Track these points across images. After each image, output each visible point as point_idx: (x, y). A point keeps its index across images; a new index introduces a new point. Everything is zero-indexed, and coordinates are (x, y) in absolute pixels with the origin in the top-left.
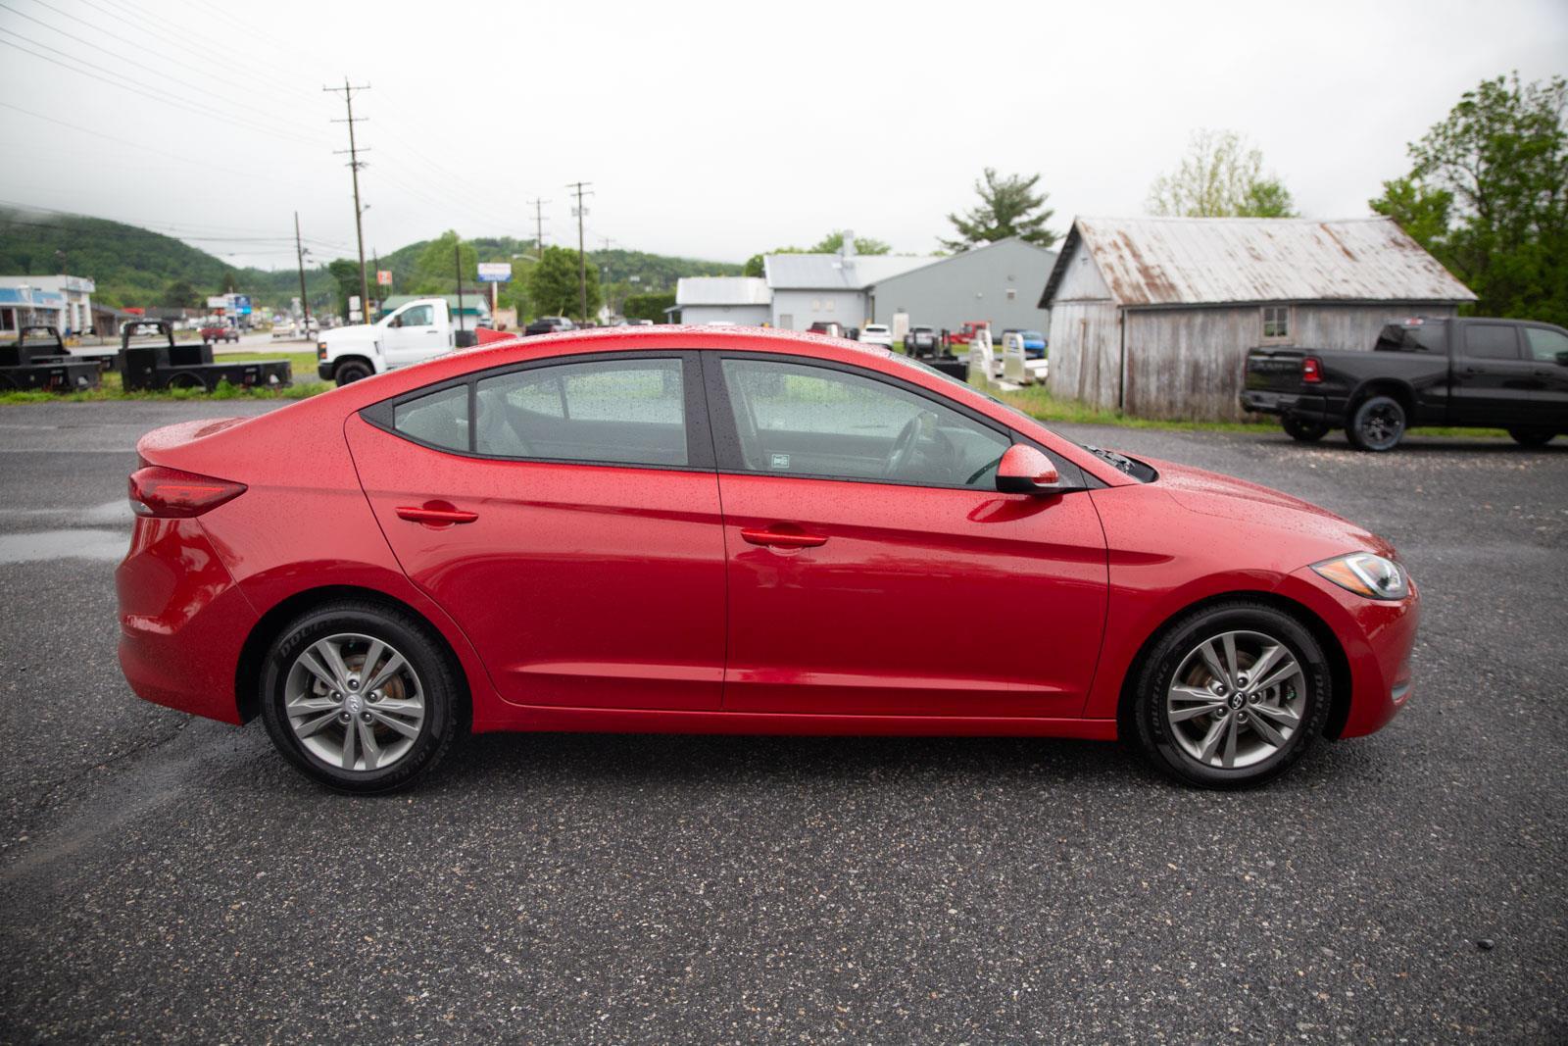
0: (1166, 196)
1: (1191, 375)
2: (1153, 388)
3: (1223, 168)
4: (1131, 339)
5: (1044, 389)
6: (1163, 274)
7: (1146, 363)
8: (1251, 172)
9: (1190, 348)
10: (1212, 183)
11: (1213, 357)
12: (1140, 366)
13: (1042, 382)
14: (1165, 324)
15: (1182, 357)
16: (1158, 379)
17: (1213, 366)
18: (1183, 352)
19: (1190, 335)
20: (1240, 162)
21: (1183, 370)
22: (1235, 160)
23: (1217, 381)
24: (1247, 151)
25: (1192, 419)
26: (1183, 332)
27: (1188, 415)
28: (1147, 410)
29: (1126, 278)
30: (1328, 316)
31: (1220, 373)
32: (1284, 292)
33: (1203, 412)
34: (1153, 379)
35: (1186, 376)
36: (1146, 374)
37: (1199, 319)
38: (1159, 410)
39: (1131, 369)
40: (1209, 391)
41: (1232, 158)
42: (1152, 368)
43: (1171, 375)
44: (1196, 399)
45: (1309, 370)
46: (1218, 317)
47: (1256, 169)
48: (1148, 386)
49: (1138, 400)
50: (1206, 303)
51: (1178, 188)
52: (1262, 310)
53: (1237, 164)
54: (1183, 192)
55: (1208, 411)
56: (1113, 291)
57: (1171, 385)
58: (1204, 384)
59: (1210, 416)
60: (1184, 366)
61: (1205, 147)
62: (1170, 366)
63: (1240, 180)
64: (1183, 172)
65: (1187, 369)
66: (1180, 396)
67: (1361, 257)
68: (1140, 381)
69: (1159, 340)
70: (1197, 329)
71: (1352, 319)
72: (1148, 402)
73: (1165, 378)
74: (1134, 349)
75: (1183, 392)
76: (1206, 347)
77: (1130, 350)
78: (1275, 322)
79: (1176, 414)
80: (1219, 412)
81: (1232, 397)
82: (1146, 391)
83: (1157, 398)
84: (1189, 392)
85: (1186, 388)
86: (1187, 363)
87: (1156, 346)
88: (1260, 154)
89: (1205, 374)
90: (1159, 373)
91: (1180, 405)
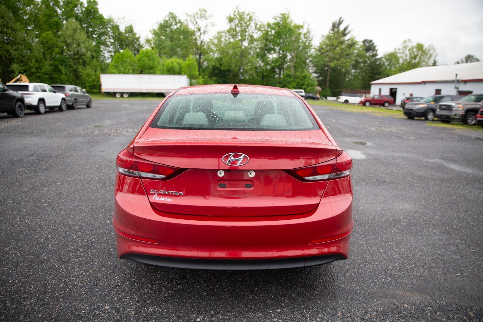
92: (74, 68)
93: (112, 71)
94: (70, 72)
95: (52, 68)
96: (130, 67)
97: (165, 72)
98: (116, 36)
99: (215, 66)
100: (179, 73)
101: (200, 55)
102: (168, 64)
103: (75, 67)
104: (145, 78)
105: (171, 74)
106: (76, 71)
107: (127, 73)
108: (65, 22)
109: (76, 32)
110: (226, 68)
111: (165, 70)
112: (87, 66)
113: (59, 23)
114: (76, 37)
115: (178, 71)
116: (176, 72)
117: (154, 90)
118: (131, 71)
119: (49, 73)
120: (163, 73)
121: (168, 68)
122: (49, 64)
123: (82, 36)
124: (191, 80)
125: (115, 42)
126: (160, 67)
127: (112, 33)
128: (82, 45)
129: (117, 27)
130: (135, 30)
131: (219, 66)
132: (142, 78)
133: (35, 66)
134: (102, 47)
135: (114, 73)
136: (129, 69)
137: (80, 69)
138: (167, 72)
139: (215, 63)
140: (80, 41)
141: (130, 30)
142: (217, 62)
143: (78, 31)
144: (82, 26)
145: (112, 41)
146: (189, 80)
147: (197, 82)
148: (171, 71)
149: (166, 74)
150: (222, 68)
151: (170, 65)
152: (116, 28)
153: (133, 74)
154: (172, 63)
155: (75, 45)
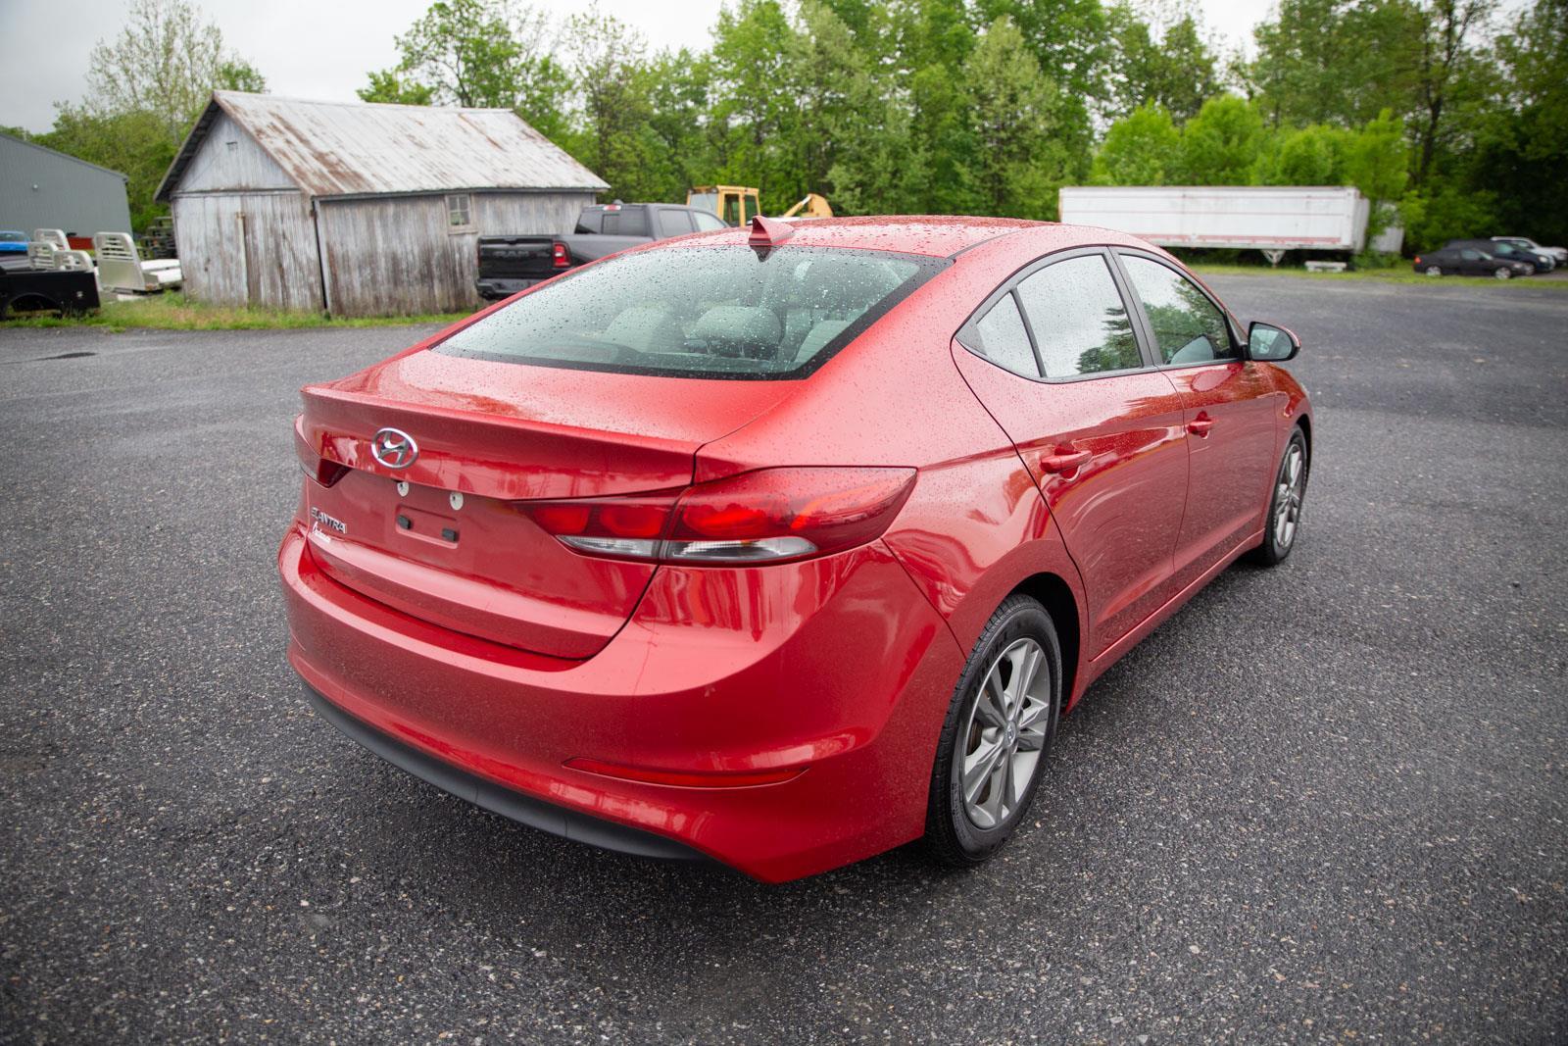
0: (114, 69)
1: (391, 269)
2: (357, 284)
3: (178, 44)
4: (327, 231)
5: (180, 296)
6: (340, 161)
7: (346, 258)
8: (212, 50)
9: (386, 239)
10: (167, 59)
11: (409, 248)
12: (341, 261)
13: (175, 287)
14: (359, 214)
15: (380, 250)
16: (361, 275)
17: (410, 258)
18: (381, 245)
19: (385, 226)
20: (198, 37)
21: (382, 263)
22: (191, 36)
23: (416, 272)
24: (203, 25)
25: (399, 314)
26: (377, 224)
27: (394, 309)
28: (355, 308)
29: (306, 165)
30: (502, 204)
31: (418, 263)
32: (463, 181)
33: (408, 305)
34: (356, 275)
35: (387, 270)
36: (348, 270)
37: (391, 209)
38: (366, 307)
39: (332, 265)
40: (410, 284)
41: (187, 34)
42: (353, 262)
43: (372, 269)
44: (400, 293)
45: (558, 255)
46: (408, 207)
47: (217, 48)
48: (351, 282)
49: (344, 297)
50: (398, 192)
51: (126, 62)
52: (447, 199)
53: (195, 40)
54: (135, 67)
55: (412, 304)
56: (299, 180)
57: (374, 280)
58: (404, 277)
59: (414, 309)
60: (383, 260)
61: (152, 18)
62: (370, 260)
63: (199, 59)
64: (130, 43)
65: (386, 262)
66: (384, 290)
67: (505, 147)
68: (343, 278)
69: (355, 233)
70: (390, 220)
71: (521, 207)
72: (354, 299)
73: (367, 272)
74: (331, 243)
75: (386, 286)
76: (401, 239)
77: (328, 245)
78: (458, 210)
79: (383, 310)
80: (422, 304)
81: (432, 287)
82: (350, 288)
83: (362, 294)
84: (392, 286)
85: (389, 282)
86: (386, 256)
87: (353, 239)
88: (218, 31)
89: (404, 266)
90: (360, 267)
91: (385, 300)
92: (993, 171)
93: (1099, 177)
94: (983, 180)
95: (929, 172)
96: (1157, 163)
97: (1279, 176)
98: (1134, 62)
99: (1498, 145)
100: (1333, 180)
101: (1436, 107)
102: (1292, 148)
103: (996, 167)
104: (1205, 197)
105: (1297, 184)
106: (997, 178)
107: (1147, 183)
108: (982, 32)
109: (1009, 59)
110: (1544, 152)
111: (1279, 168)
112: (1033, 161)
113: (966, 37)
114: (1006, 73)
115: (1328, 173)
116: (1320, 176)
117: (1229, 238)
118: (1160, 174)
119: (922, 187)
120: (1270, 181)
121: (1291, 162)
122: (923, 159)
123: (1024, 69)
124: (1374, 202)
125: (1130, 82)
126: (1262, 159)
127: (1124, 51)
128: (1023, 96)
129: (1140, 33)
130: (1202, 37)
131: (1514, 146)
132: (1192, 198)
133: (885, 168)
134: (1088, 99)
135: (1104, 184)
136: (1155, 170)
137: (1010, 173)
138: (1286, 178)
139: (1499, 133)
140: (1017, 85)
141: (1184, 35)
142: (1506, 131)
143: (1016, 56)
144: (1029, 38)
145: (1122, 78)
146: (1366, 203)
147: (1398, 210)
148: (1301, 173)
149: (1282, 183)
150: (1530, 153)
151: (1301, 150)
152: (1138, 34)
153: (1165, 184)
154: (1310, 142)
155: (1001, 101)
